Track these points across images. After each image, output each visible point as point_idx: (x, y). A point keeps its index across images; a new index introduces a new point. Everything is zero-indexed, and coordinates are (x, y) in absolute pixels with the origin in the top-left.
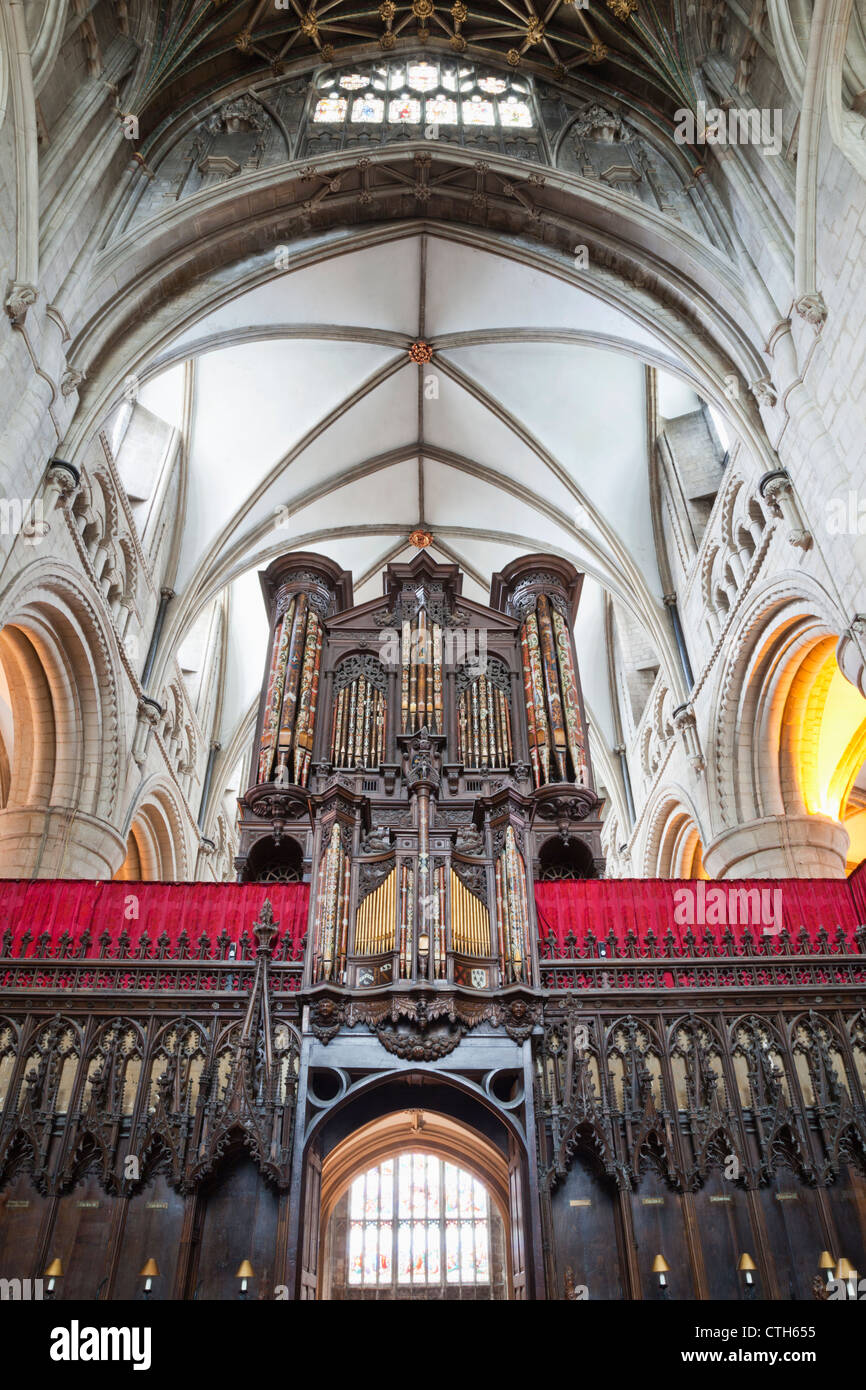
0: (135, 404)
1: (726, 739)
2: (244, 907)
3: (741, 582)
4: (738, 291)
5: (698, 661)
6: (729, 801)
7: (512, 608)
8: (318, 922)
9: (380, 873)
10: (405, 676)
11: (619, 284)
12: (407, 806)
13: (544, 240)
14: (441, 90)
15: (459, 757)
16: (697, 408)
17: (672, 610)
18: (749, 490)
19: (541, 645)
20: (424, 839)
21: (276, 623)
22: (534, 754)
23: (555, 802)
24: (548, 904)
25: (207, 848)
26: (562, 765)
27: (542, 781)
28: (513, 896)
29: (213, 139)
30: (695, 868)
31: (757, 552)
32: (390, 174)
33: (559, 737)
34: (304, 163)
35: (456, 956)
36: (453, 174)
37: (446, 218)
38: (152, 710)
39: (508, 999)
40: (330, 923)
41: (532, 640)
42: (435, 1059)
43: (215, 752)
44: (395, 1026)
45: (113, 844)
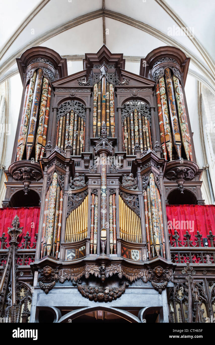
7: (151, 77)
8: (44, 225)
9: (80, 199)
19: (167, 93)
20: (104, 179)
22: (164, 147)
23: (176, 170)
27: (168, 160)
28: (154, 210)
33: (178, 137)
35: (122, 241)
39: (152, 266)
40: (51, 224)
42: (110, 301)
44: (87, 281)
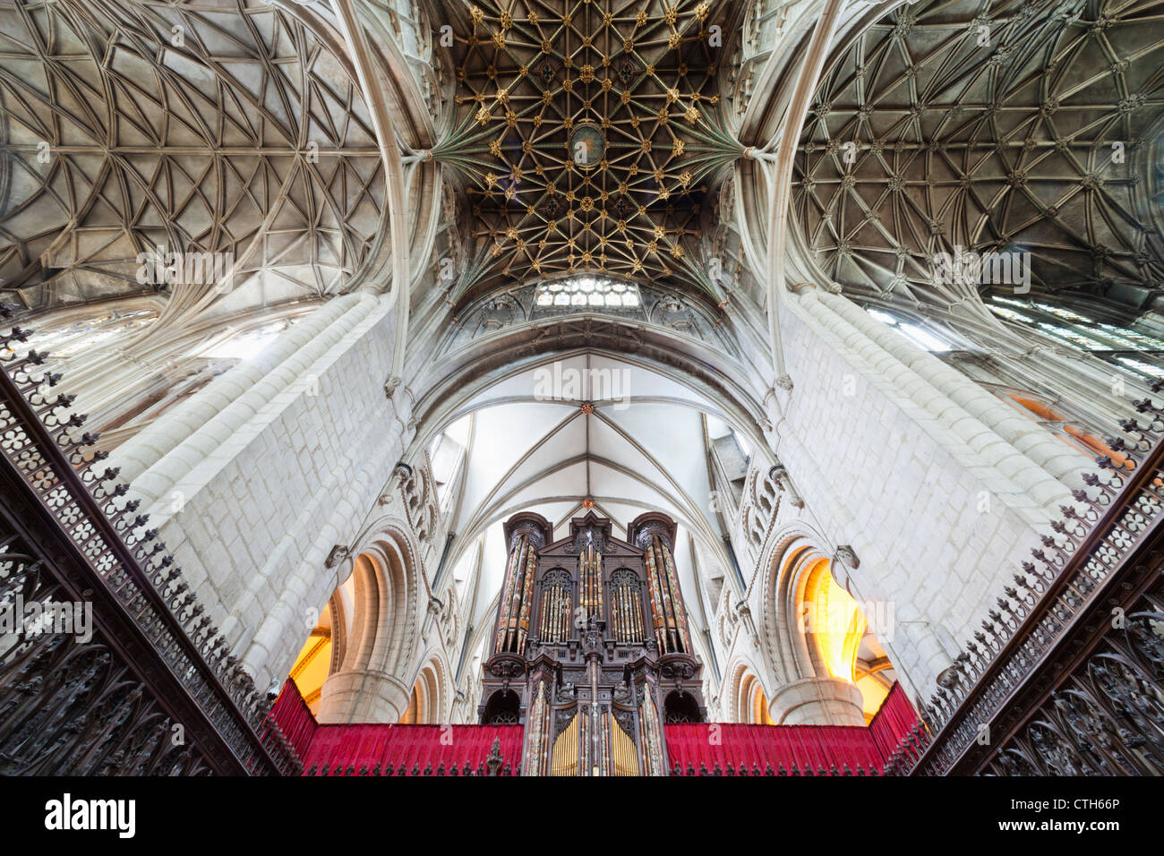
0: (443, 434)
1: (771, 625)
2: (482, 743)
3: (766, 528)
4: (745, 376)
5: (747, 574)
6: (779, 666)
7: (639, 542)
8: (528, 755)
9: (568, 717)
10: (582, 583)
11: (684, 374)
12: (584, 669)
13: (645, 354)
14: (595, 290)
15: (613, 635)
16: (729, 433)
17: (728, 543)
18: (763, 476)
19: (657, 564)
20: (595, 692)
21: (511, 552)
22: (657, 633)
23: (672, 666)
24: (674, 741)
25: (460, 698)
26: (674, 641)
27: (663, 652)
28: (652, 736)
29: (490, 312)
30: (763, 715)
31: (773, 510)
32: (573, 327)
33: (671, 622)
34: (533, 323)
36: (602, 327)
37: (599, 346)
38: (436, 605)
40: (537, 756)
41: (652, 562)
43: (470, 631)
45: (402, 696)
